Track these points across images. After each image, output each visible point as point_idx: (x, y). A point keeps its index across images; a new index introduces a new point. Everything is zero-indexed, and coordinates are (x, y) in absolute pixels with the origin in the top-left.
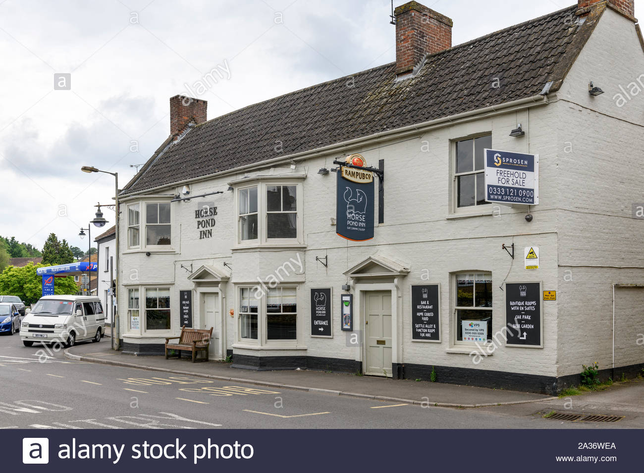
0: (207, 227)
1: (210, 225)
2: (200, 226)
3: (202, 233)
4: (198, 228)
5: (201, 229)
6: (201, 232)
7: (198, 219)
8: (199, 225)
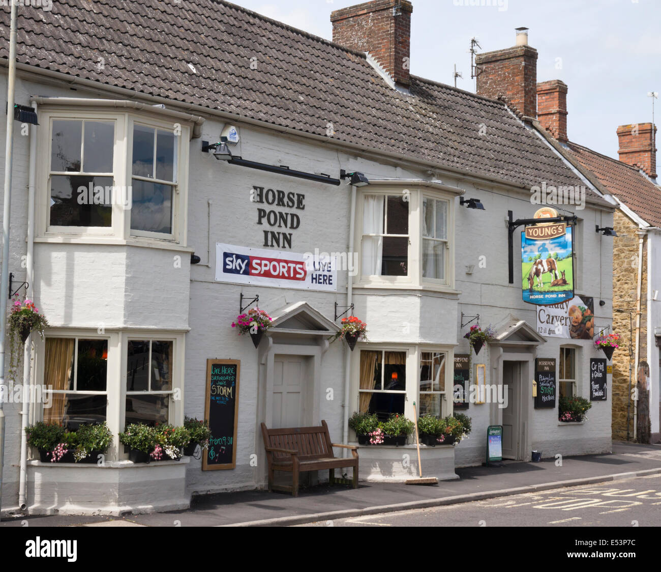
0: (280, 226)
1: (289, 225)
2: (264, 220)
3: (270, 236)
4: (260, 223)
5: (266, 226)
6: (266, 233)
7: (261, 206)
8: (260, 217)
